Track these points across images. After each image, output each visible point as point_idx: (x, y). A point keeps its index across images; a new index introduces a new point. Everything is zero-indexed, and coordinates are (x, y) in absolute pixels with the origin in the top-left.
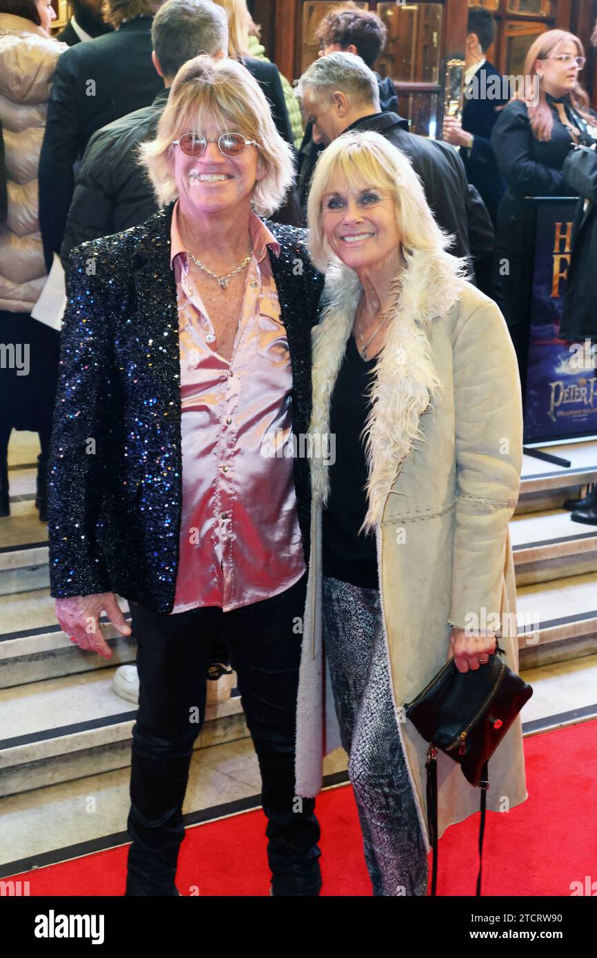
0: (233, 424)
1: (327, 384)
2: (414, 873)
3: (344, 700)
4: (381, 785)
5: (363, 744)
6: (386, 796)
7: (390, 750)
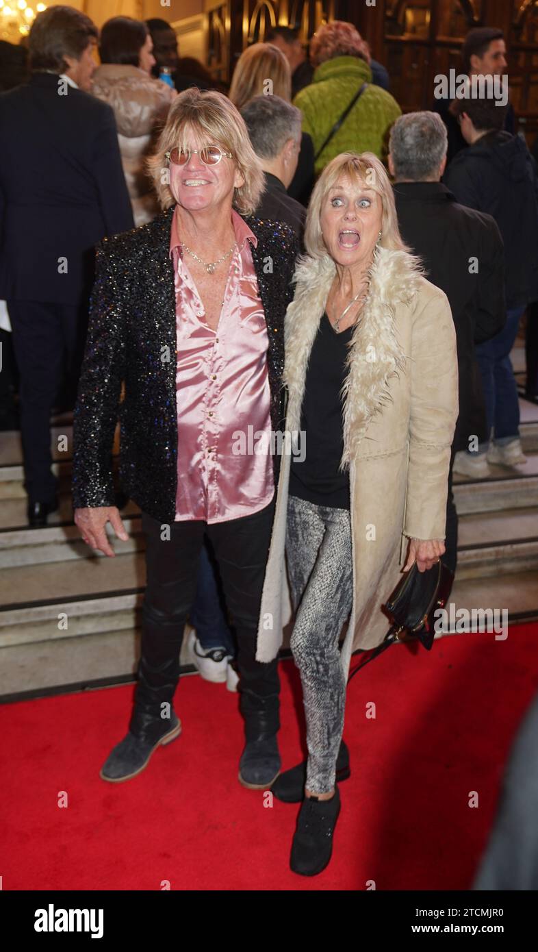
0: (217, 379)
1: (305, 350)
2: (332, 726)
3: (299, 591)
4: (314, 654)
5: (305, 622)
6: (317, 663)
7: (326, 629)
